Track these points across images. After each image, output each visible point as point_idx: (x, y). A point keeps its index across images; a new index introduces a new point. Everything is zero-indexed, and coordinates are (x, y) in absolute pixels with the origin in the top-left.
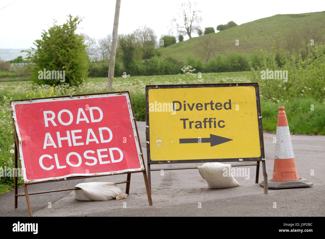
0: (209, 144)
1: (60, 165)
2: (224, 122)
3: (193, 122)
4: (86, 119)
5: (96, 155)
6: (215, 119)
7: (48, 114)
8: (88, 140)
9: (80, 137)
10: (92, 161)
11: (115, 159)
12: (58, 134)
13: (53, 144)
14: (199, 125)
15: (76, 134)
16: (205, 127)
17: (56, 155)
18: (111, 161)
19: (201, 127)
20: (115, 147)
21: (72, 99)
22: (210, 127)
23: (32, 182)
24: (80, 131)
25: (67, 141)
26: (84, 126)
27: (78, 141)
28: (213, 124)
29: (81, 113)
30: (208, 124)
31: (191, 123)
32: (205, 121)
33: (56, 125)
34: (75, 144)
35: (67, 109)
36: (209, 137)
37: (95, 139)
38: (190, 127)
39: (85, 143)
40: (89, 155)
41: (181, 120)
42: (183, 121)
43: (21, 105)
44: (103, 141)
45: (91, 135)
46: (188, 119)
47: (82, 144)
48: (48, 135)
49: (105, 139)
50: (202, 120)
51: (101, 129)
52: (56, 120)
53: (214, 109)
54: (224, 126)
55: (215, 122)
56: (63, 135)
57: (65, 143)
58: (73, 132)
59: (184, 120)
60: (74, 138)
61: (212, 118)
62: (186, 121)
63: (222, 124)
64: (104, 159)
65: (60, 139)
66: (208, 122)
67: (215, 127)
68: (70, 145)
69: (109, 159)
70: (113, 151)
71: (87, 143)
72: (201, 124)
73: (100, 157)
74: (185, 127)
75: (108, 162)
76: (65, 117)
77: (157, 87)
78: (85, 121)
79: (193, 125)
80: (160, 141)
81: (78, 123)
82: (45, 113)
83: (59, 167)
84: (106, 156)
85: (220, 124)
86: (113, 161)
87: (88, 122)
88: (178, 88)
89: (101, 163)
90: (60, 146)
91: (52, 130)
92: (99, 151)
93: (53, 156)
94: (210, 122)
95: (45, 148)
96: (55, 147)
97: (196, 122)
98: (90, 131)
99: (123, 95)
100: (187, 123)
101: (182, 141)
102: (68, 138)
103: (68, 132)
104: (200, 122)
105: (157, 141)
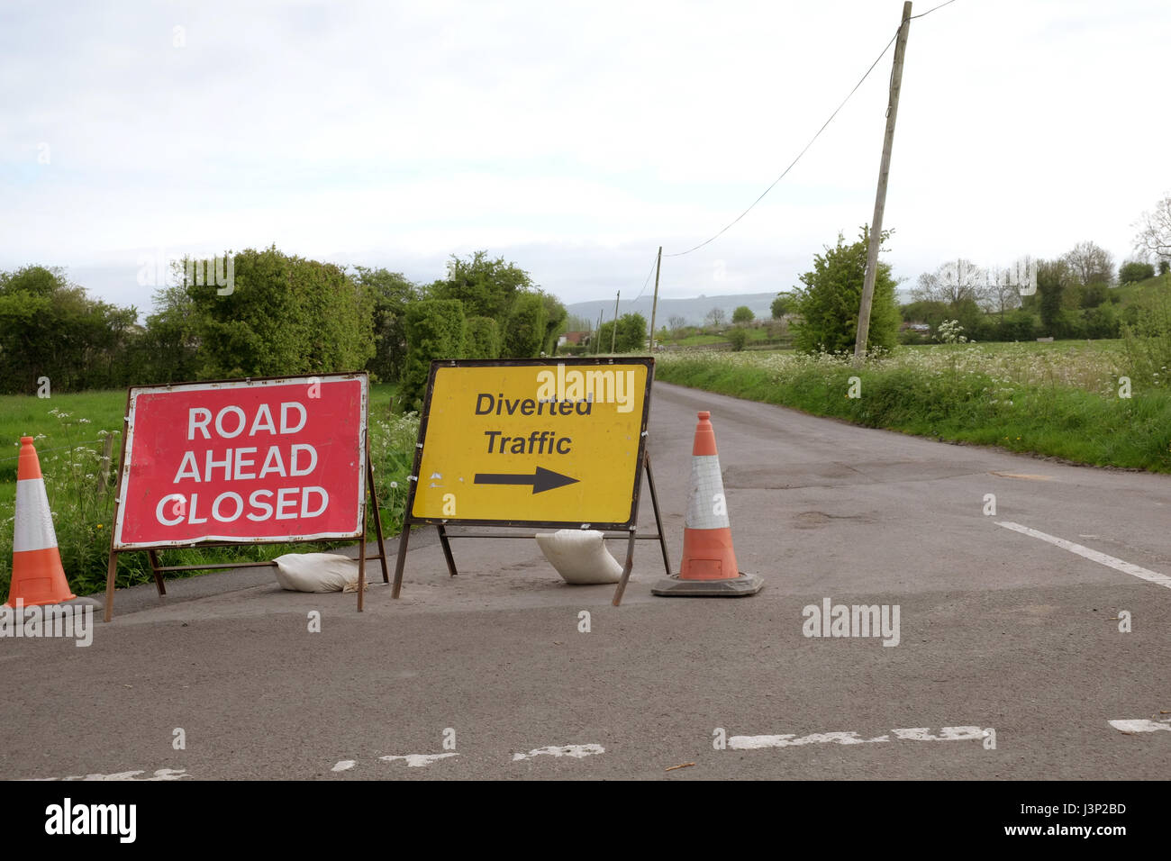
0: (531, 487)
1: (197, 517)
2: (569, 441)
3: (509, 439)
4: (271, 427)
5: (273, 501)
6: (553, 434)
7: (197, 415)
8: (266, 469)
9: (251, 463)
10: (262, 512)
11: (309, 511)
12: (210, 453)
13: (195, 474)
14: (520, 446)
15: (245, 457)
16: (531, 451)
17: (194, 497)
18: (299, 515)
19: (522, 451)
20: (317, 485)
21: (251, 386)
22: (541, 451)
23: (129, 547)
24: (253, 450)
25: (224, 468)
26: (264, 440)
27: (244, 470)
28: (546, 444)
29: (264, 414)
30: (537, 444)
31: (504, 441)
32: (532, 439)
33: (209, 437)
34: (238, 476)
35: (236, 405)
36: (533, 472)
37: (281, 469)
38: (502, 451)
39: (258, 475)
40: (260, 499)
41: (487, 433)
42: (489, 436)
43: (151, 395)
44: (294, 472)
45: (274, 459)
46: (499, 433)
47: (252, 476)
48: (190, 456)
49: (300, 467)
50: (527, 436)
51: (295, 448)
52: (211, 427)
53: (555, 413)
54: (568, 450)
55: (552, 440)
56: (220, 456)
57: (218, 472)
58: (240, 451)
59: (493, 434)
60: (239, 463)
61: (548, 433)
62: (496, 436)
63: (564, 446)
64: (286, 510)
65: (210, 465)
66: (539, 439)
67: (550, 452)
68: (228, 477)
69: (297, 509)
70: (311, 494)
71: (262, 475)
72: (523, 445)
73: (281, 503)
74: (490, 450)
75: (294, 516)
76: (230, 422)
77: (453, 363)
78: (268, 431)
79: (509, 445)
80: (438, 476)
81: (252, 433)
82: (193, 412)
83: (192, 520)
84: (294, 503)
85: (561, 446)
86: (305, 514)
87: (273, 432)
88: (493, 366)
89: (280, 516)
90: (208, 478)
91: (200, 446)
92: (282, 492)
93: (188, 499)
94: (543, 440)
95: (177, 480)
96: (198, 479)
97: (515, 440)
98: (274, 450)
99: (356, 379)
100: (498, 439)
101: (481, 479)
102: (227, 464)
103: (229, 452)
104: (523, 440)
105: (433, 477)
